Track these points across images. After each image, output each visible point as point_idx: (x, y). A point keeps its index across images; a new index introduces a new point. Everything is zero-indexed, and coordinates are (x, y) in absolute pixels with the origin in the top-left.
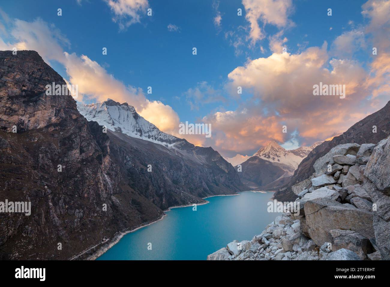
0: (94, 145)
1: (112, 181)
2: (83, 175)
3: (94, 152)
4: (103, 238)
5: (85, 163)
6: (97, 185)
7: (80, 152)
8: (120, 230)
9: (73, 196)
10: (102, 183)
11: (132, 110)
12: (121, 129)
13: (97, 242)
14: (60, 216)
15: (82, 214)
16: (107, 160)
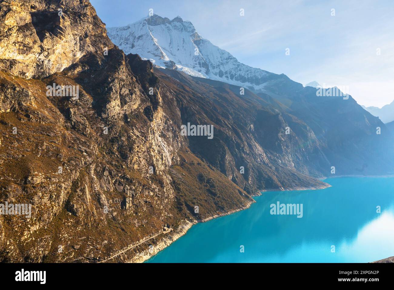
0: (138, 93)
1: (169, 146)
2: (129, 137)
3: (140, 102)
4: (165, 226)
5: (129, 120)
6: (149, 152)
7: (121, 103)
8: (186, 218)
9: (119, 167)
10: (156, 148)
11: (189, 29)
12: (175, 64)
13: (157, 231)
14: (108, 193)
15: (133, 192)
16: (160, 115)
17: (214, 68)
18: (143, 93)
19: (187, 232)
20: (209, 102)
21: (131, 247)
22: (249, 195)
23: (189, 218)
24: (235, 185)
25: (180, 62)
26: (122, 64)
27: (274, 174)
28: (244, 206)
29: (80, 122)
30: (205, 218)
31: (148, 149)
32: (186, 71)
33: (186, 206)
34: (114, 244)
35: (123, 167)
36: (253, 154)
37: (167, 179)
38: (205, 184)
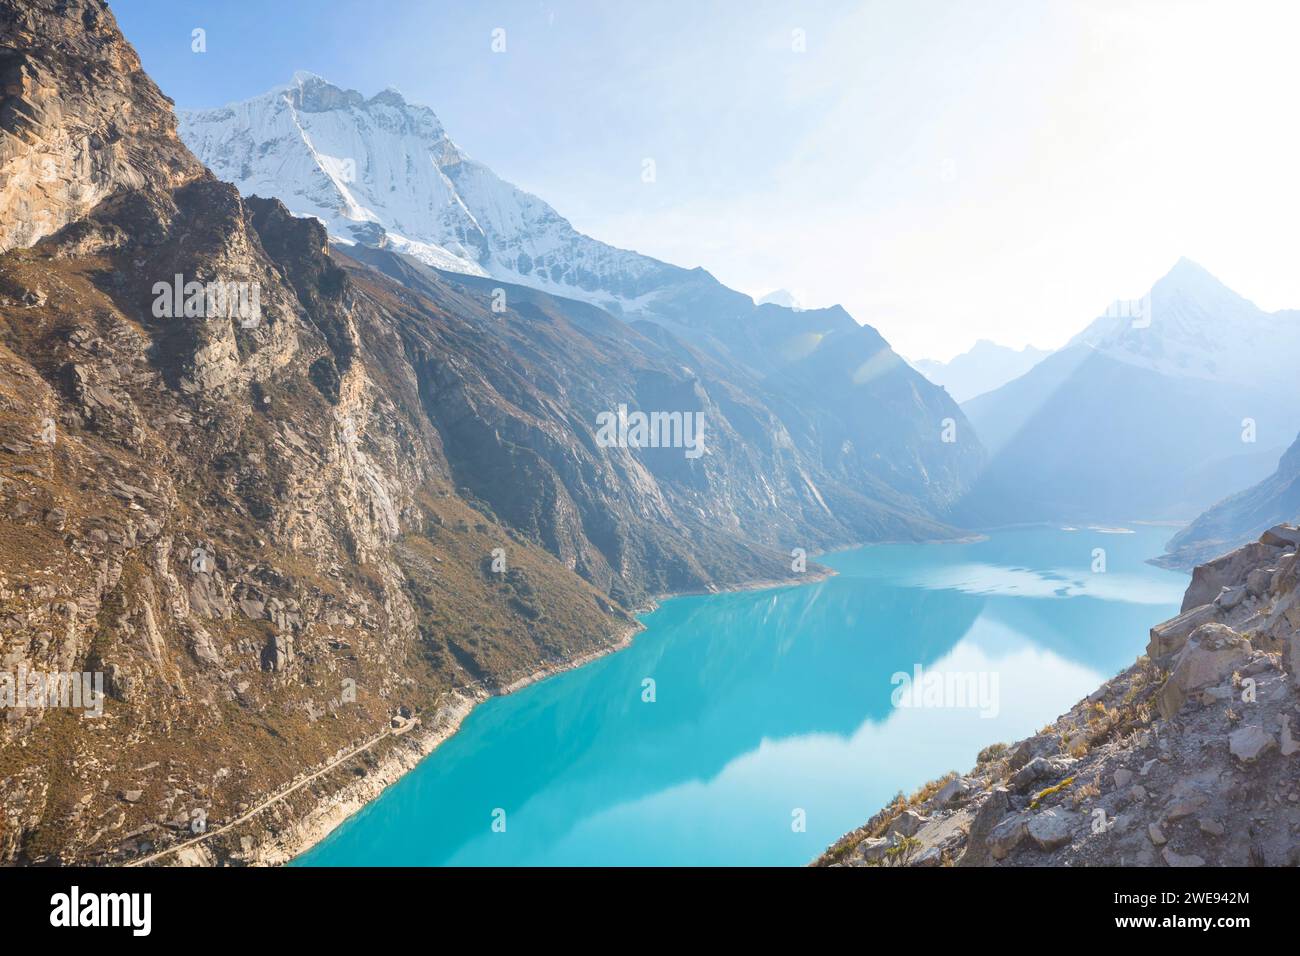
0: (291, 318)
1: (388, 477)
2: (272, 453)
3: (297, 347)
4: (395, 713)
5: (267, 400)
6: (332, 495)
7: (240, 348)
8: (455, 686)
9: (248, 543)
10: (353, 485)
11: (424, 129)
12: (384, 231)
13: (375, 729)
14: (215, 623)
15: (296, 616)
16: (357, 382)
17: (502, 246)
18: (304, 317)
19: (462, 725)
20: (498, 346)
21: (303, 781)
22: (624, 611)
23: (462, 685)
24: (586, 583)
25: (399, 228)
26: (235, 227)
27: (690, 548)
28: (615, 642)
29: (112, 408)
30: (510, 683)
31: (329, 487)
32: (421, 254)
33: (451, 651)
34: (250, 776)
35: (257, 544)
36: (629, 496)
37: (391, 576)
38: (502, 585)
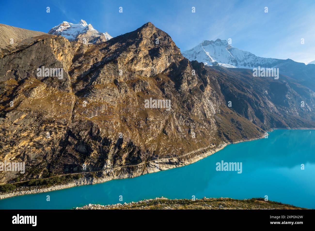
0: (196, 79)
1: (214, 104)
2: (192, 100)
3: (197, 83)
4: (211, 144)
5: (192, 92)
6: (202, 107)
7: (188, 84)
8: (224, 141)
9: (187, 114)
10: (207, 105)
11: (225, 44)
12: (218, 63)
13: (207, 146)
14: (182, 126)
15: (194, 126)
16: (208, 89)
17: (240, 62)
18: (199, 78)
19: (224, 148)
20: (238, 80)
21: (193, 152)
22: (263, 131)
23: (225, 141)
24: (254, 125)
25: (220, 62)
26: (188, 65)
27: (283, 119)
28: (260, 137)
29: (169, 94)
30: (235, 142)
31: (202, 105)
32: (224, 66)
33: (223, 134)
34: (185, 150)
35: (189, 114)
36: (267, 108)
37: (213, 121)
38: (235, 124)
